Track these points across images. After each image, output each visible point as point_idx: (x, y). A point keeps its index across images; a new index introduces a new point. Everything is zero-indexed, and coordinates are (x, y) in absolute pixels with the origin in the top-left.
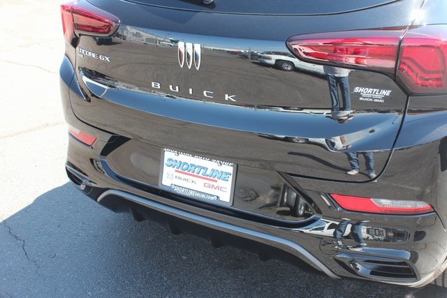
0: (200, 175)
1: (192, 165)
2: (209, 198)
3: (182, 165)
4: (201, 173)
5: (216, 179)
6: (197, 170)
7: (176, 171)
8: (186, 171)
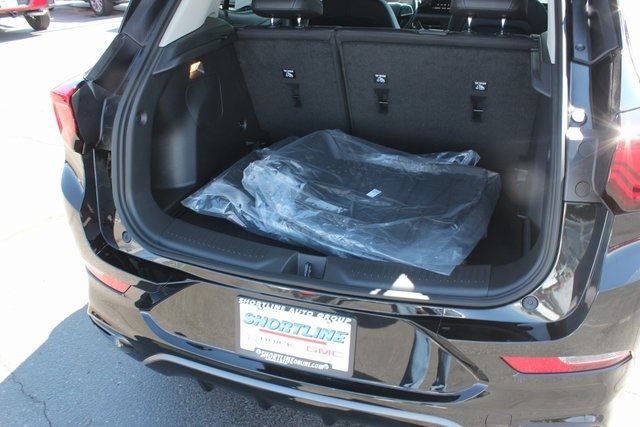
0: (300, 335)
1: (286, 323)
2: (317, 366)
3: (269, 323)
4: (300, 332)
5: (325, 340)
6: (294, 329)
7: (261, 330)
8: (277, 331)
